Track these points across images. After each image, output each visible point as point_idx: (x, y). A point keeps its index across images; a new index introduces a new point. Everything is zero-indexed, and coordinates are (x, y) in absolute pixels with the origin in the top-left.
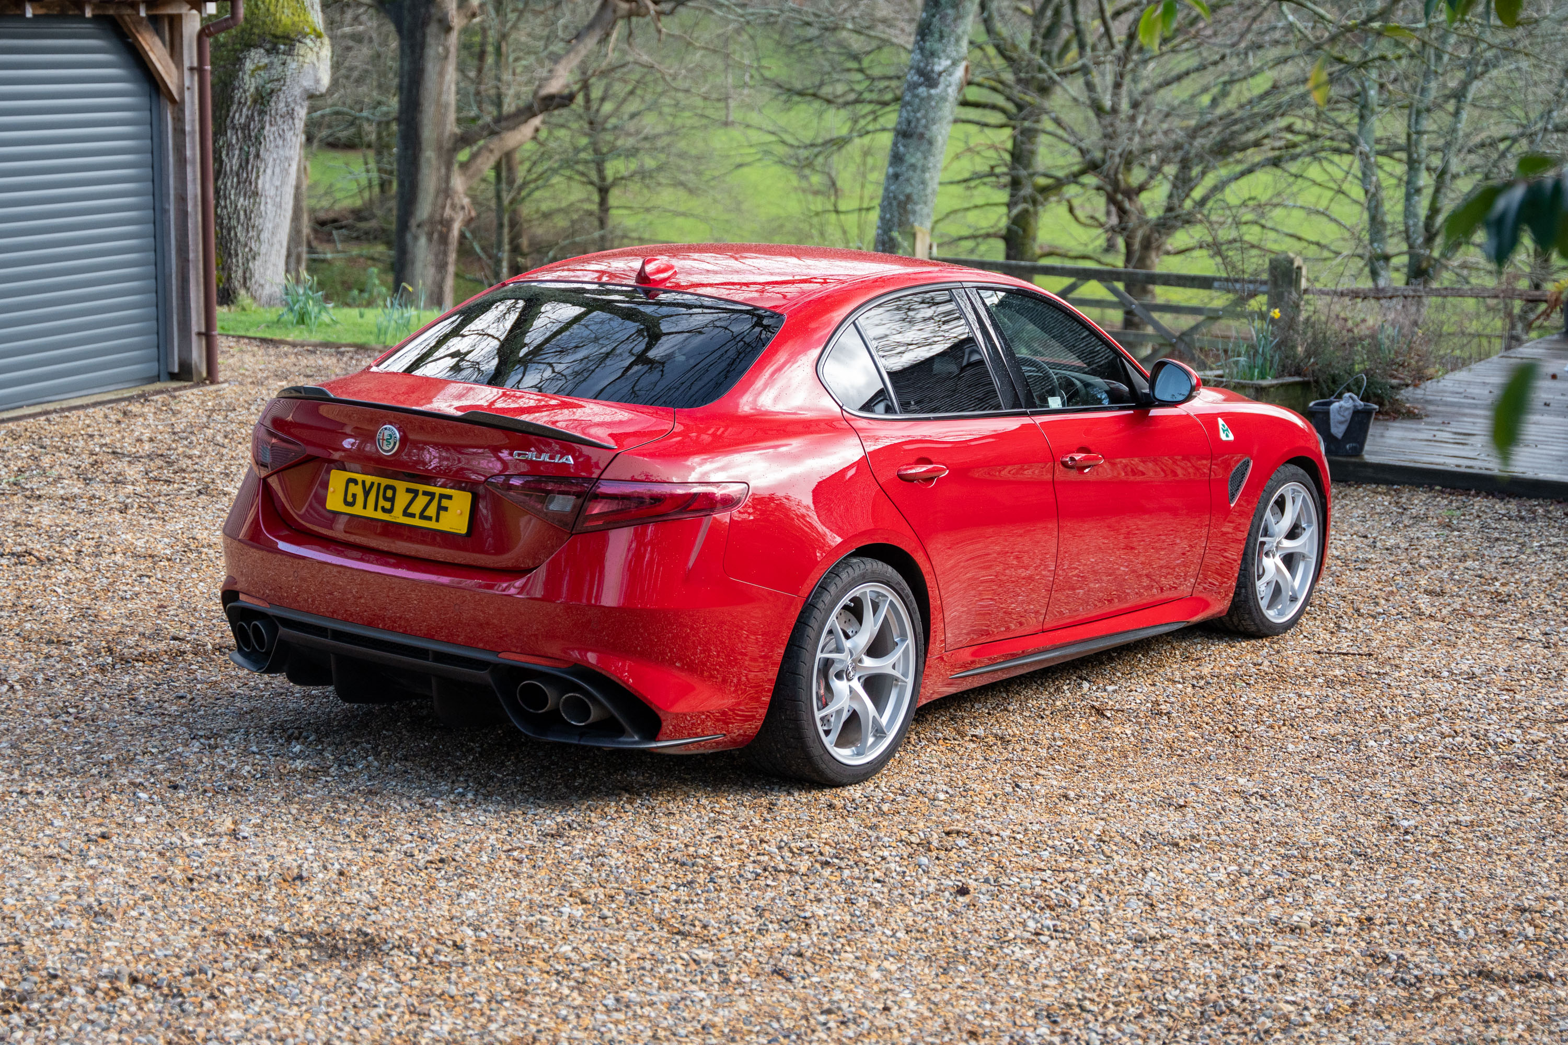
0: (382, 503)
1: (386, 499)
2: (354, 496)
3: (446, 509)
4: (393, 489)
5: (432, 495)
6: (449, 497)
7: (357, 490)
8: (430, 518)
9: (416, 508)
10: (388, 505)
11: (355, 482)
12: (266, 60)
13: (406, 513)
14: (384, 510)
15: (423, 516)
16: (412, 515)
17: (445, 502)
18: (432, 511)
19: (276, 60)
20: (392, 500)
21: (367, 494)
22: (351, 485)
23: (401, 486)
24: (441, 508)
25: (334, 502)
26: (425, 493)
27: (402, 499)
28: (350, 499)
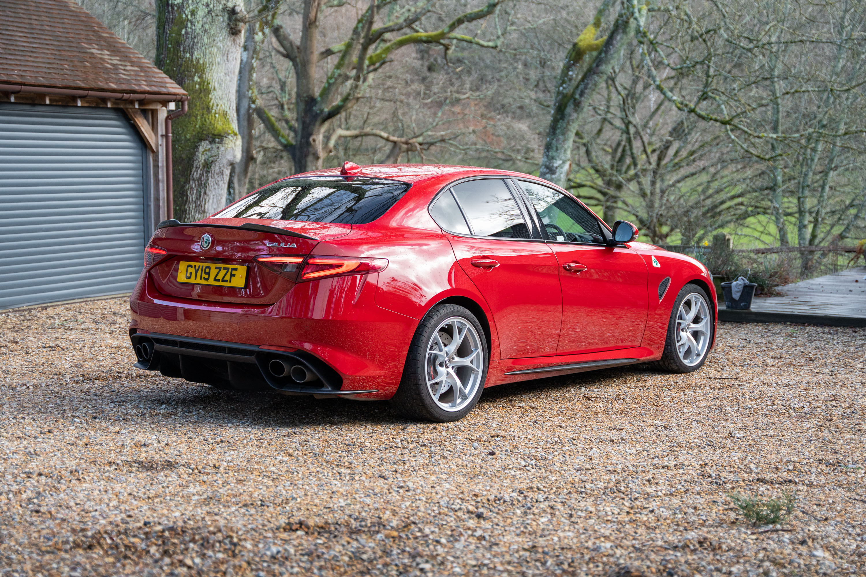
0: (204, 275)
1: (206, 273)
2: (191, 273)
3: (234, 275)
4: (209, 268)
5: (228, 269)
6: (236, 269)
7: (192, 270)
8: (226, 281)
9: (220, 277)
10: (206, 276)
11: (191, 266)
12: (209, 147)
13: (215, 280)
14: (205, 279)
15: (223, 280)
16: (218, 280)
17: (234, 272)
18: (227, 278)
19: (214, 146)
20: (209, 274)
21: (196, 272)
22: (189, 268)
23: (213, 266)
24: (232, 275)
25: (182, 278)
26: (225, 269)
27: (213, 272)
28: (189, 275)
